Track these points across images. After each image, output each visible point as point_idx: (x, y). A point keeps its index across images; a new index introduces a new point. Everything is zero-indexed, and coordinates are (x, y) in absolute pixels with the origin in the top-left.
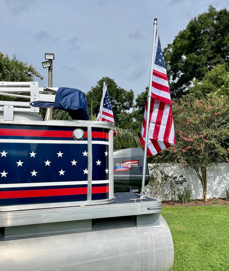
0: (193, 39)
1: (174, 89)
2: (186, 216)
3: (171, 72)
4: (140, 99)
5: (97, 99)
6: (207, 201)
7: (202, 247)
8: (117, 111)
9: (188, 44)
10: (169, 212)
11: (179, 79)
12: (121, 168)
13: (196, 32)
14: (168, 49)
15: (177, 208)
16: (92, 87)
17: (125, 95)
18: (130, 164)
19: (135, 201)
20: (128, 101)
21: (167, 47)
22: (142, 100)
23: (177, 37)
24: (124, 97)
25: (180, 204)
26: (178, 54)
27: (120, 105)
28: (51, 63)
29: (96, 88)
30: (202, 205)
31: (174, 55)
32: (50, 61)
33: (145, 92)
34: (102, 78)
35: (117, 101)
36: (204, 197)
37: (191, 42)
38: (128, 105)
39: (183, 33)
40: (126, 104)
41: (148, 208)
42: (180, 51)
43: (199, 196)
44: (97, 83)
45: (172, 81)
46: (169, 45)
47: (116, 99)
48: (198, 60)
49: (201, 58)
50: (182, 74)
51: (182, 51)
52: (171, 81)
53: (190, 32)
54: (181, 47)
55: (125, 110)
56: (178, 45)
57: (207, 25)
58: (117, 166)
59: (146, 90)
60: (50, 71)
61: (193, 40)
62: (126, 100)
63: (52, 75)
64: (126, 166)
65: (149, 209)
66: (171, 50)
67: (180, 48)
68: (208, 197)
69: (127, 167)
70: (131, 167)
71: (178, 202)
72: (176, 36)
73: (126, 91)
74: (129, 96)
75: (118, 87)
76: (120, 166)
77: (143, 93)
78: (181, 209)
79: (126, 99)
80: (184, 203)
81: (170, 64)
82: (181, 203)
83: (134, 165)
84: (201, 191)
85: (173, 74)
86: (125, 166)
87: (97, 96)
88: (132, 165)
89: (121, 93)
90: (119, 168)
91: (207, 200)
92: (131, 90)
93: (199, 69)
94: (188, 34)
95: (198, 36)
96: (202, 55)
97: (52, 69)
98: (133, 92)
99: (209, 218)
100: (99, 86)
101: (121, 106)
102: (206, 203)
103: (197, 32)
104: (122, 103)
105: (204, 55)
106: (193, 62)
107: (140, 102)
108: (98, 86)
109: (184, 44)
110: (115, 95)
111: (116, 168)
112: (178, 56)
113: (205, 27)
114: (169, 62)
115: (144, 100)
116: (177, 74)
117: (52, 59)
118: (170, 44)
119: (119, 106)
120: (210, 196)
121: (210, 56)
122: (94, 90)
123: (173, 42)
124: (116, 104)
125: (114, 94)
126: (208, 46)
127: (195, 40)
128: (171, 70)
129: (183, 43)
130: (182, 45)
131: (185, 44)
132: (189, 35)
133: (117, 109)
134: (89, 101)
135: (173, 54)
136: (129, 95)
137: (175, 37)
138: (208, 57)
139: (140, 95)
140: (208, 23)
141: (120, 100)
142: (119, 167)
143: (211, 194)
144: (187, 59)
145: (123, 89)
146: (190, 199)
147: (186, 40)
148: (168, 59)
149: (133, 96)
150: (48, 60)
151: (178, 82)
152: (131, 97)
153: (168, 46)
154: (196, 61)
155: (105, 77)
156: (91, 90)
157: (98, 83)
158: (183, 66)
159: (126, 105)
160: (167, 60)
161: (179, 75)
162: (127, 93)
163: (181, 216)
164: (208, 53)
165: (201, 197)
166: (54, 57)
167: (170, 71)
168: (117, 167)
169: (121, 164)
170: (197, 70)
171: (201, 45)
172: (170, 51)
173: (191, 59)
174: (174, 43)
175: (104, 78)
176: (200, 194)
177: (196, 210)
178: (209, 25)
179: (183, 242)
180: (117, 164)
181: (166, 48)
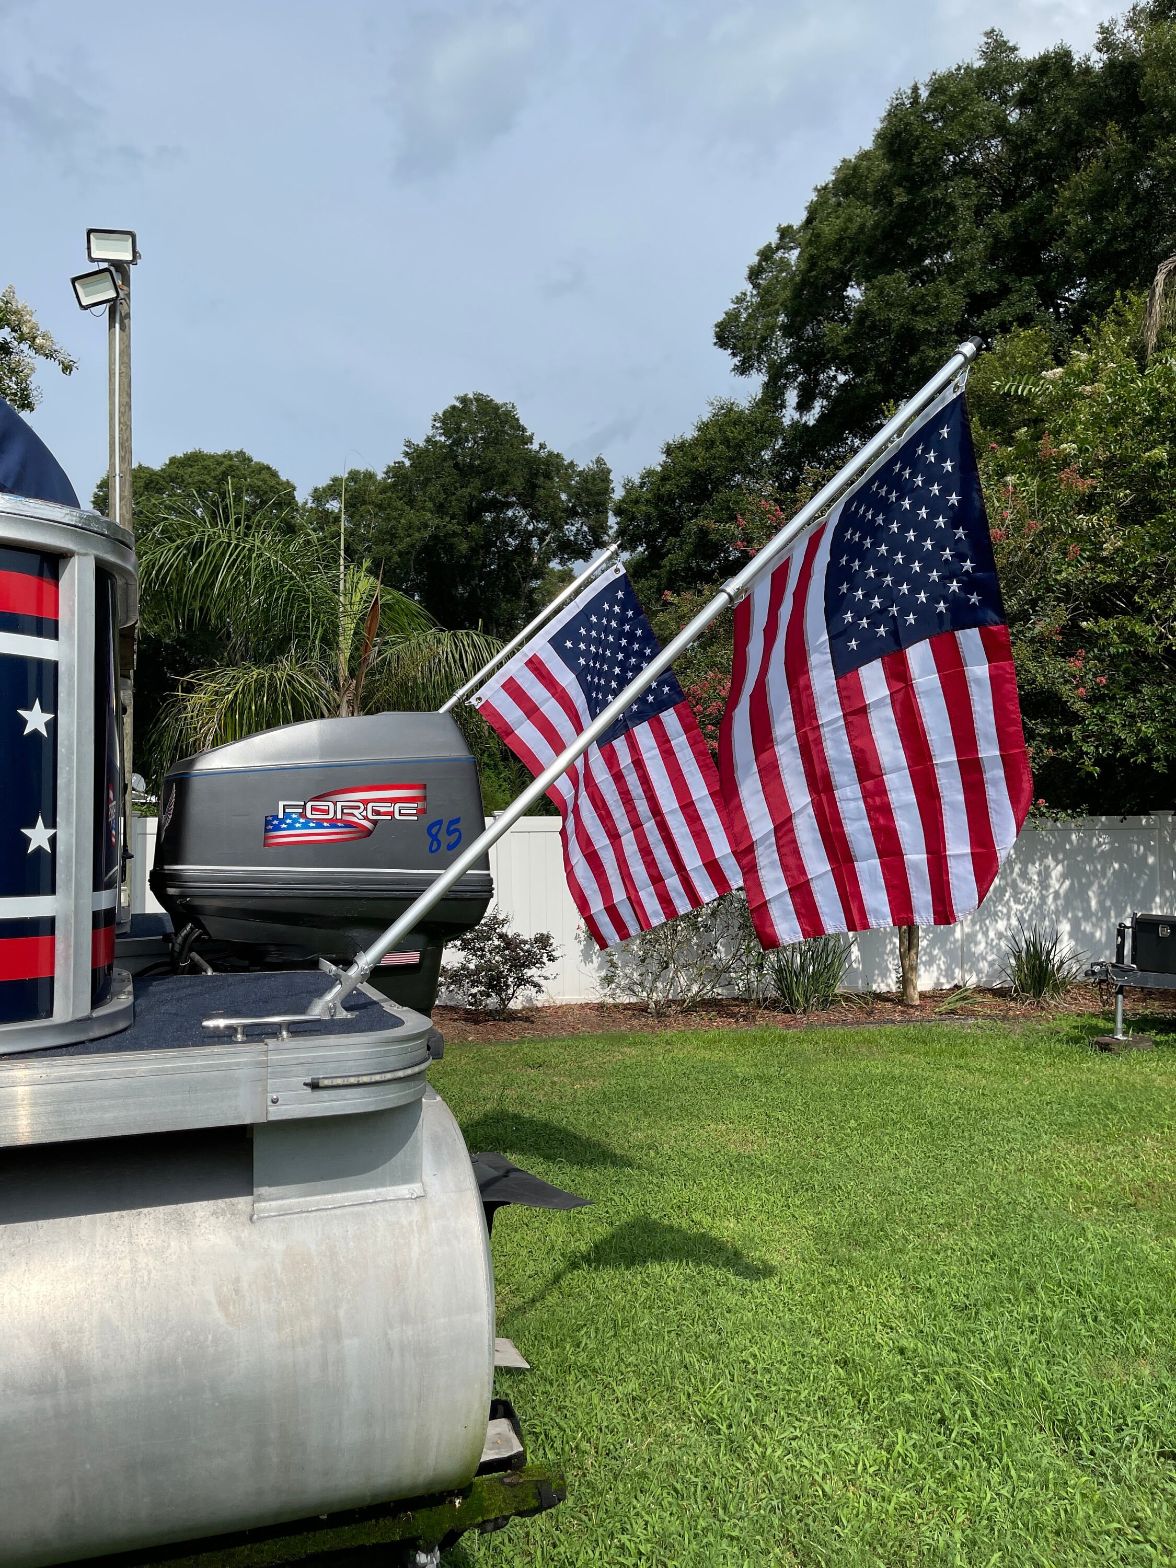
0: (901, 197)
1: (802, 453)
2: (793, 1081)
3: (790, 369)
4: (637, 502)
5: (430, 505)
6: (917, 1003)
7: (830, 1248)
8: (530, 565)
9: (876, 226)
10: (717, 1055)
11: (825, 403)
12: (305, 826)
13: (916, 159)
14: (780, 254)
15: (762, 1037)
16: (409, 444)
17: (569, 486)
18: (366, 802)
19: (239, 1037)
20: (586, 514)
21: (774, 239)
22: (644, 508)
23: (825, 188)
24: (564, 497)
25: (781, 1016)
26: (829, 277)
27: (546, 533)
28: (119, 282)
29: (427, 450)
30: (893, 1022)
31: (804, 283)
32: (112, 269)
33: (659, 469)
34: (457, 399)
35: (533, 517)
36: (905, 981)
37: (891, 212)
38: (584, 537)
39: (855, 168)
40: (574, 529)
41: (308, 1080)
42: (835, 263)
43: (884, 975)
44: (431, 423)
45: (796, 416)
46: (785, 232)
47: (525, 507)
48: (919, 308)
49: (938, 295)
50: (842, 378)
51: (845, 263)
52: (787, 415)
53: (888, 162)
54: (841, 239)
55: (569, 559)
56: (828, 230)
57: (971, 127)
58: (281, 816)
59: (663, 457)
60: (117, 326)
61: (901, 204)
62: (572, 513)
63: (129, 346)
64: (339, 816)
65: (315, 1086)
66: (793, 256)
67: (838, 244)
68: (925, 981)
69: (348, 824)
70: (375, 822)
71: (773, 1005)
72: (821, 183)
73: (572, 464)
74: (588, 491)
75: (535, 446)
76: (303, 815)
77: (650, 473)
78: (783, 1039)
79: (574, 507)
80: (804, 1011)
81: (788, 330)
82: (786, 1011)
83: (392, 814)
84: (892, 952)
85: (800, 379)
86: (331, 816)
87: (431, 490)
88: (378, 813)
89: (548, 476)
90: (291, 827)
91: (916, 996)
92: (599, 461)
93: (923, 351)
94: (877, 174)
95: (924, 184)
96: (941, 283)
97: (128, 316)
98: (609, 471)
99: (901, 1090)
100: (443, 439)
101: (548, 538)
102: (912, 1011)
103: (924, 162)
104: (557, 525)
105: (952, 282)
106: (898, 317)
107: (633, 518)
108: (438, 438)
109: (854, 228)
110: (518, 482)
111: (277, 828)
112: (826, 287)
113: (962, 135)
114: (782, 318)
115: (656, 506)
116: (818, 383)
117: (128, 262)
118: (790, 227)
119: (541, 540)
120: (936, 974)
121: (980, 289)
122: (419, 457)
123: (803, 215)
124: (526, 531)
125: (515, 479)
126: (974, 239)
127: (911, 201)
128: (790, 360)
129: (850, 220)
130: (845, 230)
131: (862, 227)
132: (882, 179)
133: (529, 552)
134: (395, 514)
135: (803, 280)
136: (590, 486)
137: (816, 189)
138: (972, 295)
139: (637, 481)
140: (976, 116)
141: (546, 508)
142: (295, 821)
143: (943, 967)
144: (868, 302)
145: (558, 455)
146: (836, 991)
147: (869, 207)
148: (776, 303)
149: (607, 489)
150: (104, 265)
151: (822, 418)
152: (598, 494)
153: (782, 237)
154: (913, 310)
155: (471, 396)
156: (401, 458)
157: (438, 425)
158: (847, 340)
159: (576, 535)
160: (773, 308)
161: (829, 387)
162: (580, 474)
163: (766, 1080)
164: (971, 275)
165: (888, 984)
166: (138, 249)
167: (786, 364)
168: (282, 821)
169: (309, 805)
170: (913, 360)
171: (940, 228)
172: (788, 264)
173: (887, 303)
174: (809, 221)
175: (464, 400)
176: (891, 967)
177: (853, 1049)
178: (985, 126)
179: (737, 1216)
180: (281, 804)
181: (769, 246)
